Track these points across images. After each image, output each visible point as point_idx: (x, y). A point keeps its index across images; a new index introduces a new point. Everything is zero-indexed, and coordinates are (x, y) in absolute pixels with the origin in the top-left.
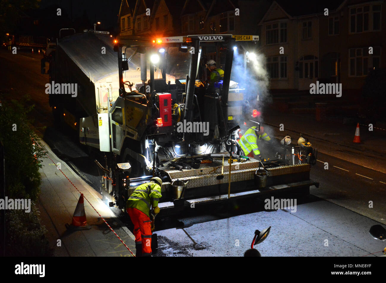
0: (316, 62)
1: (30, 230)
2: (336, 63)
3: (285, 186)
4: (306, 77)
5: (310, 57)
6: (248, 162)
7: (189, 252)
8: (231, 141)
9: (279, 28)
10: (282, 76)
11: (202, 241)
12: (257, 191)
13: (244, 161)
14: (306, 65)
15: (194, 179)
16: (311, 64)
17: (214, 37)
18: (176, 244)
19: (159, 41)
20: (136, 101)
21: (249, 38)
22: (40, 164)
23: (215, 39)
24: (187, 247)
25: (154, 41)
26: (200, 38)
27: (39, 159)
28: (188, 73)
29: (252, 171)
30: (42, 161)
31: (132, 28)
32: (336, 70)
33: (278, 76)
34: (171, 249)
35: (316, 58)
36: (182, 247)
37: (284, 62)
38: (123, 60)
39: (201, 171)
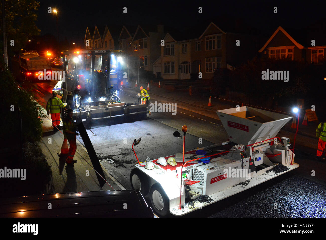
0: (189, 65)
1: (36, 157)
2: (199, 66)
3: (136, 113)
4: (184, 72)
5: (185, 62)
6: (120, 103)
7: (125, 165)
8: (114, 96)
9: (170, 47)
10: (172, 72)
11: (131, 159)
12: (124, 115)
13: (118, 103)
14: (184, 66)
15: (95, 110)
16: (187, 66)
17: (102, 51)
18: (118, 161)
19: (78, 52)
20: (72, 79)
21: (118, 51)
22: (42, 121)
23: (102, 52)
24: (124, 162)
25: (75, 53)
26: (95, 51)
27: (41, 118)
28: (91, 66)
29: (121, 107)
30: (43, 119)
31: (92, 46)
32: (199, 69)
33: (170, 72)
34: (115, 164)
35: (189, 63)
36: (121, 162)
37: (173, 65)
38: (66, 61)
39: (99, 107)
